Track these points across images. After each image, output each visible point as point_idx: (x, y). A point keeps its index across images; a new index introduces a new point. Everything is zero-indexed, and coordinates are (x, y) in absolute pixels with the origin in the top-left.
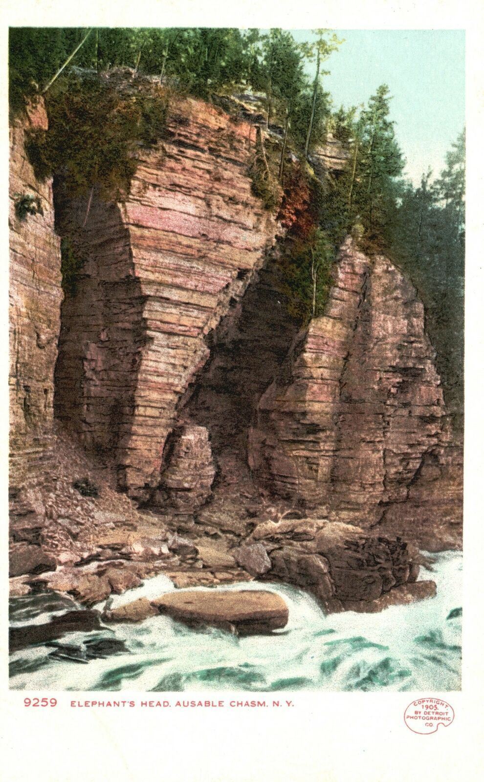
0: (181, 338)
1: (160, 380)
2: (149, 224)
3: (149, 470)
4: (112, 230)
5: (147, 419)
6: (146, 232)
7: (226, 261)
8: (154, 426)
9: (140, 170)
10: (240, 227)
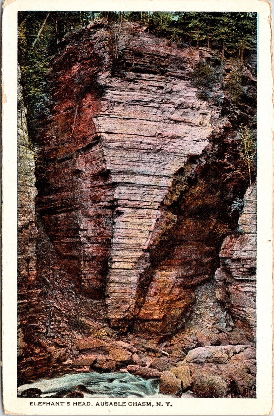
0: (146, 210)
1: (131, 242)
2: (116, 132)
3: (126, 306)
4: (91, 137)
5: (122, 270)
6: (114, 137)
7: (178, 151)
8: (128, 275)
9: (107, 93)
10: (189, 125)
